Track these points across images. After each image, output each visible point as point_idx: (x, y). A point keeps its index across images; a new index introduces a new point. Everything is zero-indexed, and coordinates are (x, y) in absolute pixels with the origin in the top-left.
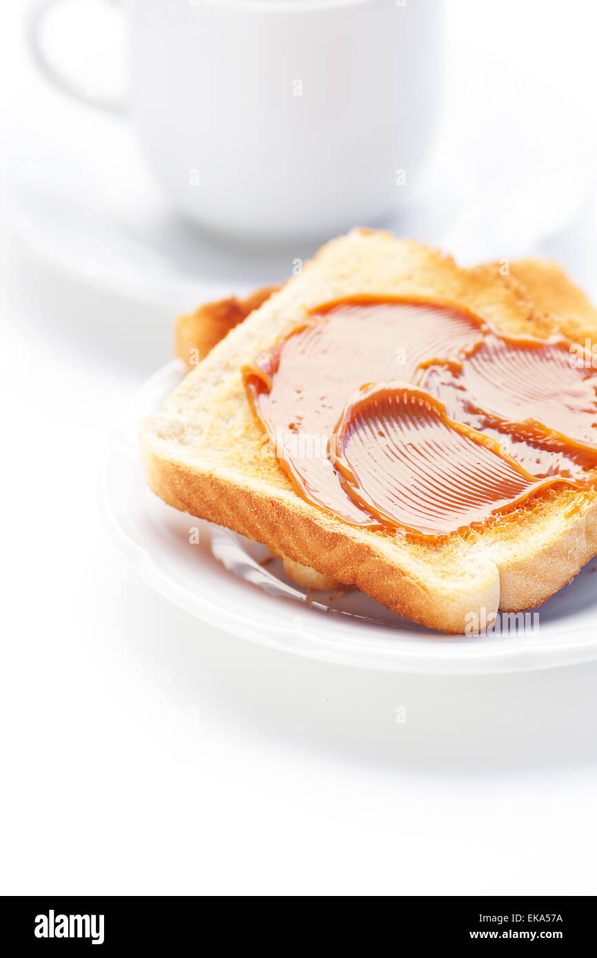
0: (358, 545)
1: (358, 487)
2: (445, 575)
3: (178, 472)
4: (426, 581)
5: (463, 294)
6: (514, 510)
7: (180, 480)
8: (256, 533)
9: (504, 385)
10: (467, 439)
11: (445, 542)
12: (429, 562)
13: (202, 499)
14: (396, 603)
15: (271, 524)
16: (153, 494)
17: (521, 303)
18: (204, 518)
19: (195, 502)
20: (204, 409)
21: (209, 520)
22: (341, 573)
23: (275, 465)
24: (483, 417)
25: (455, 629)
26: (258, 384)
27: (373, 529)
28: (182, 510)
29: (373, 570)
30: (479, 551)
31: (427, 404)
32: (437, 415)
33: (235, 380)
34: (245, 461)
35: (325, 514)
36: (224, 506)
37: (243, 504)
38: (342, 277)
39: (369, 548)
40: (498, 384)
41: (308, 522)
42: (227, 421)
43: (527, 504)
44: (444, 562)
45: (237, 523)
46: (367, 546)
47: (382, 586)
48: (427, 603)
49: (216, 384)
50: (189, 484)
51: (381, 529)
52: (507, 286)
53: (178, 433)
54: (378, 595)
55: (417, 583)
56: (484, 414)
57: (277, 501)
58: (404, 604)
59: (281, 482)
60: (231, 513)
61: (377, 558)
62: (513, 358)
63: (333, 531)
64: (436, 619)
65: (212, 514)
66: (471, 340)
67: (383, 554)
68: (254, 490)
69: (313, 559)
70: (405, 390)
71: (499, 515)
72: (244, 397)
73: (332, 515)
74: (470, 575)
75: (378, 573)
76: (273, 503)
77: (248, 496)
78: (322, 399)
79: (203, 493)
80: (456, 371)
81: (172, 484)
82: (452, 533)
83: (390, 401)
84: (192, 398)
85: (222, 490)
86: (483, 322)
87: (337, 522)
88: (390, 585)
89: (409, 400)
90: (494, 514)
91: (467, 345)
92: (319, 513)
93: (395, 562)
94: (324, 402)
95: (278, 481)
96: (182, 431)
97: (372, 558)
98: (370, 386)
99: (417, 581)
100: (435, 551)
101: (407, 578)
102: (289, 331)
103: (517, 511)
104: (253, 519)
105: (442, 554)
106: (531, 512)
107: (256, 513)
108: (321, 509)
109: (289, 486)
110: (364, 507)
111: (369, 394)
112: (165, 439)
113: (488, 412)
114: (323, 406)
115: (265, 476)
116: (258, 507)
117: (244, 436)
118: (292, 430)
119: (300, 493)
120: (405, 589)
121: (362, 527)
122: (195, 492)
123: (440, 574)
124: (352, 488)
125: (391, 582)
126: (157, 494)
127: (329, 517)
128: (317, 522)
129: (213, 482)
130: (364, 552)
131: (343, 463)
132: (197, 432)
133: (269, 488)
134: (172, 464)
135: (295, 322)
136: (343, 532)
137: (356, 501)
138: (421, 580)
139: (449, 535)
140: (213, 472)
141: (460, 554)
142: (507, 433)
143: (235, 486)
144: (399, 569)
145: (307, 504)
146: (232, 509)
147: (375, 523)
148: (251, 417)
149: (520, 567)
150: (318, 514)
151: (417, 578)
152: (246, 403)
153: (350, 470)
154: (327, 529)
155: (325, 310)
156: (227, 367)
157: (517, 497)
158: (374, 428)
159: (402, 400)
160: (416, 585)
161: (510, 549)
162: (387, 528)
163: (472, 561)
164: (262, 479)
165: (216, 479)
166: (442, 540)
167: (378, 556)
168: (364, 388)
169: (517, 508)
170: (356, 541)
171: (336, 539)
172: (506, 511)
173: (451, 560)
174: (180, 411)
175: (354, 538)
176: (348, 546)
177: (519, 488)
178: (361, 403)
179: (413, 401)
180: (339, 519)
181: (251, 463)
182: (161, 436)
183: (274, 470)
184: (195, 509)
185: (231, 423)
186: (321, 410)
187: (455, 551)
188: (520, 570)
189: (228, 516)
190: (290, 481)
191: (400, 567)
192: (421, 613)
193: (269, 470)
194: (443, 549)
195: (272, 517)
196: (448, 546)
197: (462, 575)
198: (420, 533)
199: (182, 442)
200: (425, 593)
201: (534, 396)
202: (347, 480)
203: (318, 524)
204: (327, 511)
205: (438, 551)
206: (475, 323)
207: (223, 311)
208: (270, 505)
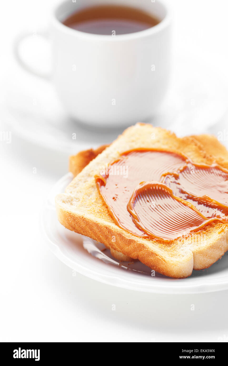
0: (139, 244)
1: (139, 222)
2: (172, 256)
3: (70, 216)
4: (165, 258)
5: (179, 148)
6: (199, 231)
7: (71, 219)
8: (100, 239)
9: (195, 182)
10: (180, 203)
11: (172, 243)
12: (166, 250)
13: (79, 226)
14: (154, 266)
15: (105, 236)
16: (60, 225)
17: (201, 151)
18: (80, 233)
19: (77, 227)
20: (80, 192)
21: (82, 234)
22: (133, 255)
23: (107, 213)
24: (187, 195)
25: (176, 276)
26: (101, 182)
27: (145, 238)
28: (72, 230)
29: (145, 254)
30: (185, 246)
31: (165, 190)
32: (169, 194)
33: (92, 181)
34: (96, 211)
35: (126, 232)
36: (88, 229)
37: (95, 228)
38: (133, 141)
39: (143, 245)
40: (192, 182)
41: (120, 235)
42: (89, 196)
43: (204, 228)
44: (172, 250)
45: (93, 235)
46: (142, 244)
47: (148, 260)
48: (166, 266)
49: (85, 182)
50: (74, 220)
51: (148, 238)
52: (196, 145)
53: (70, 201)
54: (147, 263)
55: (162, 259)
56: (187, 193)
57: (108, 227)
58: (157, 267)
59: (110, 219)
60: (91, 232)
61: (146, 249)
62: (198, 172)
63: (130, 238)
64: (169, 273)
65: (83, 232)
66: (182, 166)
67: (149, 247)
68: (99, 223)
69: (122, 249)
70: (157, 185)
71: (193, 232)
72: (95, 187)
73: (129, 232)
74: (182, 256)
75: (147, 255)
76: (106, 228)
77: (97, 225)
78: (125, 188)
79: (80, 224)
80: (176, 177)
81: (68, 220)
82: (175, 240)
83: (151, 188)
84: (76, 187)
85: (87, 222)
86: (187, 158)
87: (131, 235)
88: (152, 260)
89: (159, 188)
90: (191, 232)
91: (181, 167)
92: (124, 231)
93: (154, 251)
94: (126, 189)
95: (108, 219)
96: (72, 200)
97: (144, 249)
98: (143, 183)
99: (162, 258)
100: (169, 246)
101: (158, 257)
102: (113, 162)
103: (200, 231)
104: (99, 234)
105: (171, 248)
106: (205, 231)
107: (100, 231)
108: (125, 230)
109: (113, 221)
110: (141, 230)
111: (143, 186)
112: (65, 203)
113: (189, 193)
114: (126, 190)
115: (103, 217)
116: (101, 229)
117: (96, 202)
118: (114, 200)
119: (117, 224)
120: (157, 261)
121: (140, 237)
122: (77, 223)
123: (171, 255)
124: (137, 222)
125: (152, 258)
126: (62, 224)
127: (128, 233)
128: (123, 235)
129: (84, 219)
130: (142, 247)
131: (133, 212)
132: (77, 200)
133: (105, 222)
134: (68, 213)
135: (115, 158)
136: (133, 239)
137: (138, 227)
138: (163, 257)
139: (174, 240)
140: (84, 216)
141: (178, 247)
142: (196, 201)
143: (92, 221)
144: (155, 253)
145: (119, 228)
146: (91, 230)
147: (146, 235)
148: (98, 195)
149: (201, 253)
150: (124, 232)
151: (162, 257)
152: (96, 189)
153: (136, 215)
154: (127, 238)
155: (126, 154)
156: (89, 176)
157: (200, 226)
158: (145, 199)
159: (156, 188)
160: (161, 259)
161: (197, 246)
162: (150, 237)
163: (183, 250)
164: (103, 218)
165: (85, 219)
166: (171, 242)
167: (147, 248)
168: (141, 183)
169: (200, 230)
170: (138, 242)
171: (131, 241)
172: (195, 231)
173: (175, 250)
174: (71, 193)
175: (137, 241)
176: (135, 244)
177: (201, 222)
178: (140, 190)
180: (132, 234)
181: (98, 212)
182: (64, 202)
183: (107, 215)
184: (77, 230)
185: (91, 197)
186: (125, 192)
187: (176, 246)
188: (201, 254)
189: (89, 233)
190: (113, 219)
191: (155, 252)
192: (163, 270)
193: (105, 215)
194: (171, 246)
195: (106, 233)
196: (173, 244)
197: (179, 255)
198: (163, 239)
199: (71, 204)
200: (165, 262)
201: (206, 187)
202: (135, 219)
203: (124, 236)
204: (127, 231)
205: (170, 246)
206: (184, 159)
207: (88, 154)
208: (105, 228)
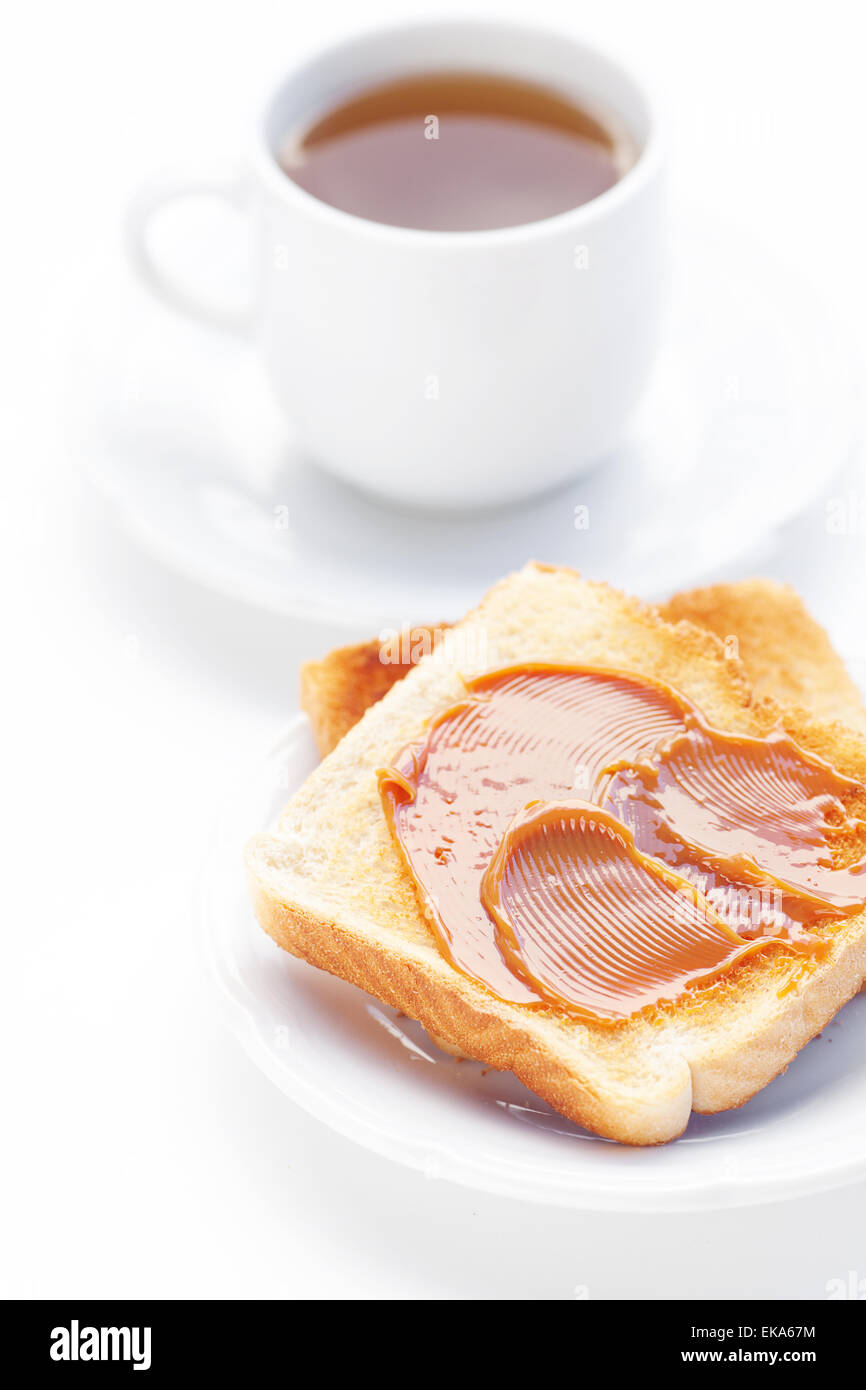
0: (514, 1031)
1: (518, 949)
2: (623, 1076)
3: (293, 917)
4: (598, 1086)
5: (663, 664)
6: (714, 983)
7: (294, 925)
8: (390, 997)
9: (709, 800)
10: (659, 881)
11: (625, 1027)
12: (603, 1057)
13: (322, 950)
14: (562, 1105)
15: (407, 991)
16: (261, 930)
17: (736, 682)
18: (326, 970)
19: (314, 951)
20: (330, 826)
21: (332, 973)
22: (494, 1059)
23: (415, 909)
24: (680, 848)
25: (635, 1141)
26: (398, 794)
27: (534, 1007)
28: (299, 957)
29: (533, 1064)
30: (667, 1041)
31: (611, 831)
32: (622, 847)
33: (368, 786)
34: (378, 901)
35: (474, 986)
36: (348, 961)
37: (372, 963)
38: (512, 632)
39: (528, 1036)
40: (701, 798)
41: (453, 996)
42: (358, 842)
43: (731, 975)
44: (622, 1055)
45: (366, 982)
46: (525, 1034)
47: (545, 1083)
48: (599, 1111)
49: (345, 787)
50: (306, 932)
51: (545, 1008)
52: (720, 657)
53: (294, 861)
54: (539, 1091)
55: (587, 1088)
56: (682, 842)
57: (415, 965)
58: (571, 1107)
59: (422, 934)
60: (359, 971)
61: (537, 1051)
62: (722, 763)
63: (484, 1011)
64: (611, 1129)
65: (334, 968)
66: (669, 735)
67: (545, 1046)
68: (387, 948)
69: (459, 1038)
70: (583, 813)
71: (695, 990)
72: (380, 807)
73: (483, 987)
74: (654, 1077)
75: (540, 1068)
76: (409, 967)
77: (379, 955)
78: (478, 813)
79: (323, 943)
80: (648, 781)
81: (285, 928)
82: (634, 1015)
83: (563, 827)
84: (314, 809)
85: (346, 942)
86: (690, 711)
87: (491, 998)
88: (555, 1085)
89: (587, 827)
90: (688, 988)
91: (664, 742)
92: (467, 984)
93: (560, 1058)
94: (481, 818)
95: (417, 933)
96: (300, 856)
97: (532, 1050)
98: (538, 805)
99: (586, 1085)
100: (612, 1039)
101: (575, 1082)
102: (440, 715)
103: (717, 984)
104: (386, 982)
105: (620, 1045)
106: (736, 986)
107: (389, 976)
108: (470, 979)
109: (432, 942)
110: (527, 980)
111: (538, 813)
112: (277, 868)
113: (689, 841)
114: (479, 824)
115: (403, 925)
116: (391, 970)
117: (377, 865)
118: (439, 860)
119: (445, 953)
120: (573, 1092)
121: (520, 1005)
122: (313, 941)
123: (616, 1075)
124: (511, 949)
125: (553, 1080)
126: (267, 932)
127: (480, 990)
128: (463, 998)
129: (336, 932)
130: (522, 1041)
131: (501, 912)
132: (319, 857)
133: (404, 945)
134: (285, 907)
135: (448, 699)
136: (496, 1013)
137: (515, 968)
138: (592, 1084)
139: (629, 1019)
140: (337, 921)
141: (644, 1045)
142: (710, 872)
143: (363, 942)
144: (565, 1069)
145: (452, 971)
146: (360, 966)
147: (535, 998)
148: (387, 838)
149: (718, 1066)
150: (467, 987)
151: (587, 1082)
152: (382, 816)
153: (509, 924)
154: (476, 1008)
155: (489, 684)
156: (361, 763)
157: (720, 965)
158: (541, 862)
159: (578, 825)
160: (586, 1091)
161: (705, 1039)
162: (549, 1005)
163: (657, 1056)
164: (399, 929)
165: (340, 931)
166: (621, 1025)
167: (539, 1049)
168: (530, 806)
169: (719, 979)
170: (512, 1027)
171: (487, 1021)
172: (703, 984)
173: (631, 1055)
174: (298, 829)
175: (509, 1022)
176: (502, 1031)
177: (723, 954)
178: (526, 825)
179: (592, 828)
180: (492, 994)
181: (386, 904)
182: (272, 863)
183: (414, 916)
184: (314, 959)
185: (364, 844)
186: (476, 829)
187: (637, 1040)
188: (718, 1068)
189: (355, 973)
190: (432, 934)
191: (566, 1065)
192: (592, 1121)
193: (407, 916)
194: (621, 1038)
195: (409, 983)
196: (628, 1033)
197: (644, 1076)
198: (594, 1015)
199: (298, 871)
200: (596, 1101)
201: (743, 818)
202: (505, 940)
203: (466, 1000)
204: (479, 983)
205: (616, 1040)
206: (674, 710)
207: (362, 661)
208: (406, 969)
